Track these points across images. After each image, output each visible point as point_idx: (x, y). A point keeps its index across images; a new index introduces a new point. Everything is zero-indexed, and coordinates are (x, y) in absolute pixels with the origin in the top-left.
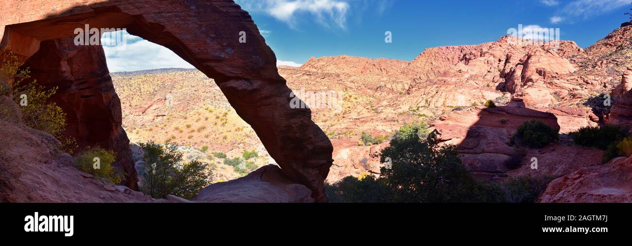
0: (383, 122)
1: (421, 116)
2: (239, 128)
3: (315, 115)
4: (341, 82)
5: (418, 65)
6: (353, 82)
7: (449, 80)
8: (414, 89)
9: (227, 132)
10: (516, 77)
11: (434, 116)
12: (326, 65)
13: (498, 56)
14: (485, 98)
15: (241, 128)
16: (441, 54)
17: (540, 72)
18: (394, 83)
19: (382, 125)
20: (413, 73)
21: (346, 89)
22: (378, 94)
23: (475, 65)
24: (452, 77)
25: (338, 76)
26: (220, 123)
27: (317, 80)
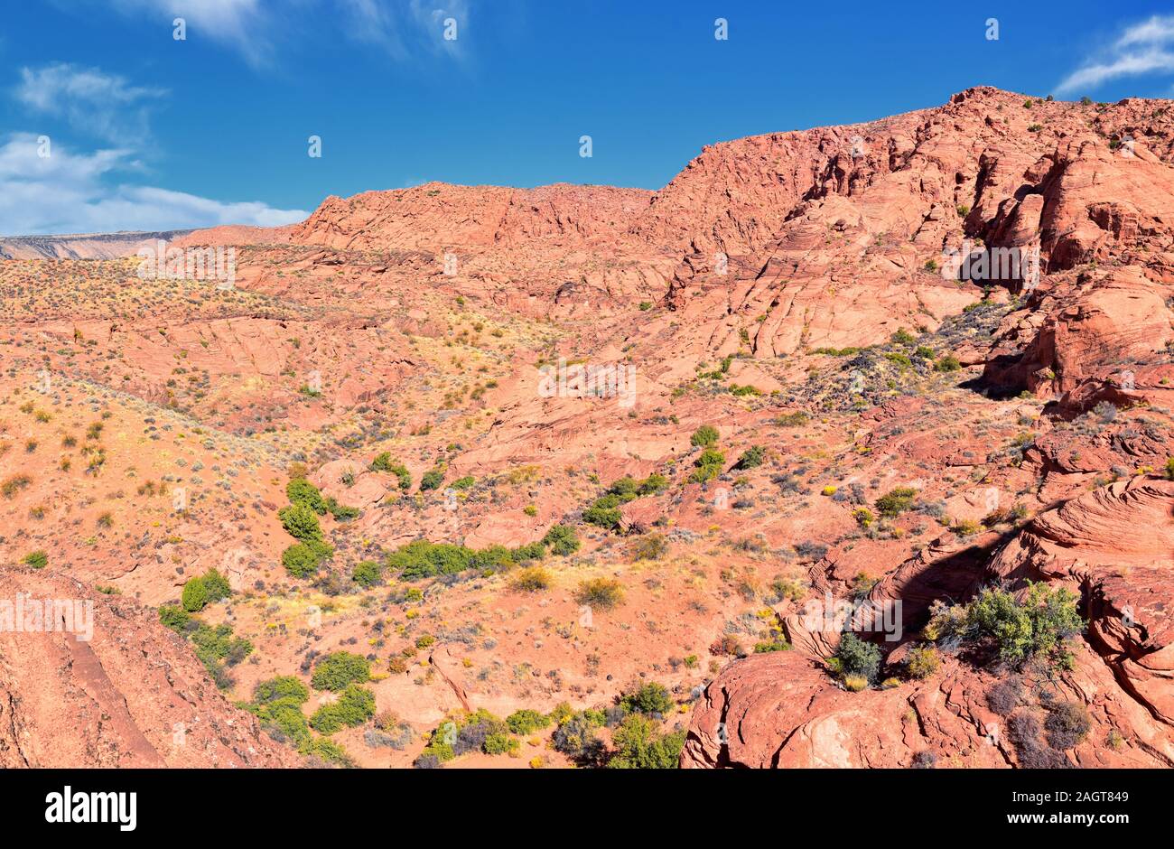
0: (627, 426)
1: (741, 392)
2: (150, 485)
3: (381, 407)
4: (439, 279)
5: (684, 202)
6: (477, 276)
7: (809, 259)
8: (688, 291)
9: (111, 496)
10: (1022, 235)
11: (783, 391)
12: (378, 220)
13: (954, 165)
14: (930, 310)
15: (158, 482)
16: (756, 160)
17: (1101, 217)
18: (614, 271)
19: (626, 439)
20: (669, 229)
21: (461, 303)
22: (562, 311)
23: (882, 200)
24: (819, 247)
25: (430, 260)
26: (79, 463)
27: (363, 278)
